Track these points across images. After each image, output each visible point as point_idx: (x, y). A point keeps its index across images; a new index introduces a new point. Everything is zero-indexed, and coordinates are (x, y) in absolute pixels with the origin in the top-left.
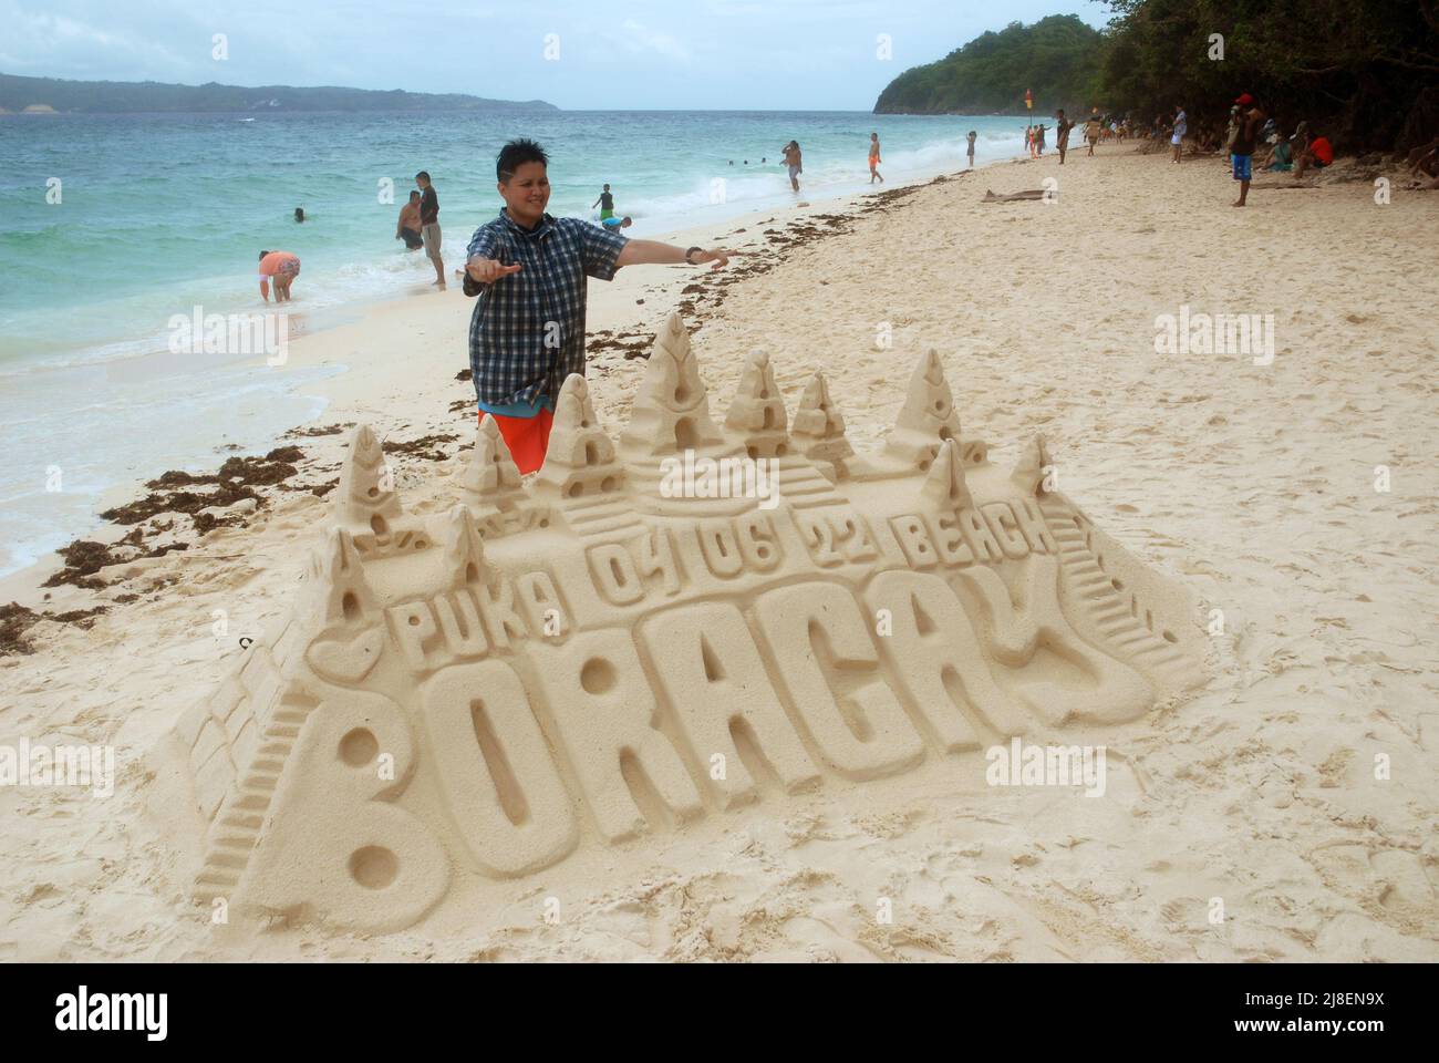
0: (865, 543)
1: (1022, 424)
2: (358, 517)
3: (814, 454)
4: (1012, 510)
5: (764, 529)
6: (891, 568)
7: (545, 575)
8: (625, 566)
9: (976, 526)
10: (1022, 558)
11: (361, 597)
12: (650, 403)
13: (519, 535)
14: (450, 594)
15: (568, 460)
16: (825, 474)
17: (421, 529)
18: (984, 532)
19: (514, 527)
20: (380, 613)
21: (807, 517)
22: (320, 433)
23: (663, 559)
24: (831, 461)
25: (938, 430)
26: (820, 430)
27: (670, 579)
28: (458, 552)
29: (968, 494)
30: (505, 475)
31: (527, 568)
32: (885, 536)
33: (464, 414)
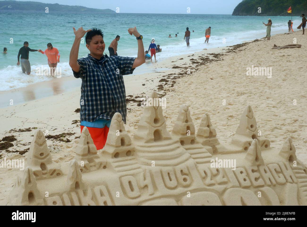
0: (223, 177)
1: (285, 133)
2: (36, 164)
3: (205, 144)
4: (279, 166)
5: (185, 171)
6: (233, 187)
7: (105, 186)
8: (134, 184)
9: (266, 172)
10: (283, 184)
11: (35, 194)
12: (145, 124)
13: (95, 171)
14: (69, 193)
15: (114, 144)
16: (209, 151)
17: (58, 169)
18: (269, 174)
19: (94, 168)
20: (42, 200)
21: (202, 167)
22: (23, 131)
23: (148, 181)
24: (211, 146)
25: (251, 136)
26: (207, 134)
27: (150, 189)
28: (72, 177)
29: (262, 160)
30: (91, 149)
31: (98, 184)
32: (231, 175)
33: (77, 125)
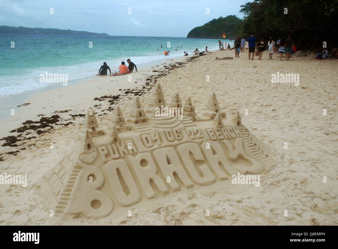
0: (201, 134)
2: (89, 128)
3: (188, 115)
4: (232, 128)
5: (179, 131)
6: (207, 140)
7: (131, 141)
8: (149, 139)
11: (91, 145)
12: (153, 103)
13: (125, 132)
14: (111, 144)
15: (135, 115)
16: (191, 119)
17: (103, 130)
18: (226, 133)
19: (123, 130)
20: (96, 148)
21: (188, 129)
22: (63, 112)
23: (157, 137)
24: (192, 117)
25: (215, 110)
26: (190, 110)
27: (159, 142)
28: (113, 135)
29: (223, 124)
30: (121, 119)
31: (127, 139)
32: (205, 133)
